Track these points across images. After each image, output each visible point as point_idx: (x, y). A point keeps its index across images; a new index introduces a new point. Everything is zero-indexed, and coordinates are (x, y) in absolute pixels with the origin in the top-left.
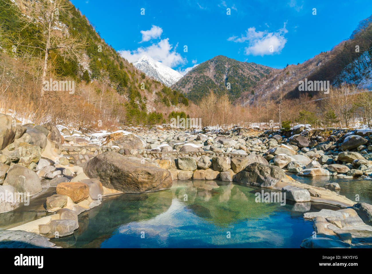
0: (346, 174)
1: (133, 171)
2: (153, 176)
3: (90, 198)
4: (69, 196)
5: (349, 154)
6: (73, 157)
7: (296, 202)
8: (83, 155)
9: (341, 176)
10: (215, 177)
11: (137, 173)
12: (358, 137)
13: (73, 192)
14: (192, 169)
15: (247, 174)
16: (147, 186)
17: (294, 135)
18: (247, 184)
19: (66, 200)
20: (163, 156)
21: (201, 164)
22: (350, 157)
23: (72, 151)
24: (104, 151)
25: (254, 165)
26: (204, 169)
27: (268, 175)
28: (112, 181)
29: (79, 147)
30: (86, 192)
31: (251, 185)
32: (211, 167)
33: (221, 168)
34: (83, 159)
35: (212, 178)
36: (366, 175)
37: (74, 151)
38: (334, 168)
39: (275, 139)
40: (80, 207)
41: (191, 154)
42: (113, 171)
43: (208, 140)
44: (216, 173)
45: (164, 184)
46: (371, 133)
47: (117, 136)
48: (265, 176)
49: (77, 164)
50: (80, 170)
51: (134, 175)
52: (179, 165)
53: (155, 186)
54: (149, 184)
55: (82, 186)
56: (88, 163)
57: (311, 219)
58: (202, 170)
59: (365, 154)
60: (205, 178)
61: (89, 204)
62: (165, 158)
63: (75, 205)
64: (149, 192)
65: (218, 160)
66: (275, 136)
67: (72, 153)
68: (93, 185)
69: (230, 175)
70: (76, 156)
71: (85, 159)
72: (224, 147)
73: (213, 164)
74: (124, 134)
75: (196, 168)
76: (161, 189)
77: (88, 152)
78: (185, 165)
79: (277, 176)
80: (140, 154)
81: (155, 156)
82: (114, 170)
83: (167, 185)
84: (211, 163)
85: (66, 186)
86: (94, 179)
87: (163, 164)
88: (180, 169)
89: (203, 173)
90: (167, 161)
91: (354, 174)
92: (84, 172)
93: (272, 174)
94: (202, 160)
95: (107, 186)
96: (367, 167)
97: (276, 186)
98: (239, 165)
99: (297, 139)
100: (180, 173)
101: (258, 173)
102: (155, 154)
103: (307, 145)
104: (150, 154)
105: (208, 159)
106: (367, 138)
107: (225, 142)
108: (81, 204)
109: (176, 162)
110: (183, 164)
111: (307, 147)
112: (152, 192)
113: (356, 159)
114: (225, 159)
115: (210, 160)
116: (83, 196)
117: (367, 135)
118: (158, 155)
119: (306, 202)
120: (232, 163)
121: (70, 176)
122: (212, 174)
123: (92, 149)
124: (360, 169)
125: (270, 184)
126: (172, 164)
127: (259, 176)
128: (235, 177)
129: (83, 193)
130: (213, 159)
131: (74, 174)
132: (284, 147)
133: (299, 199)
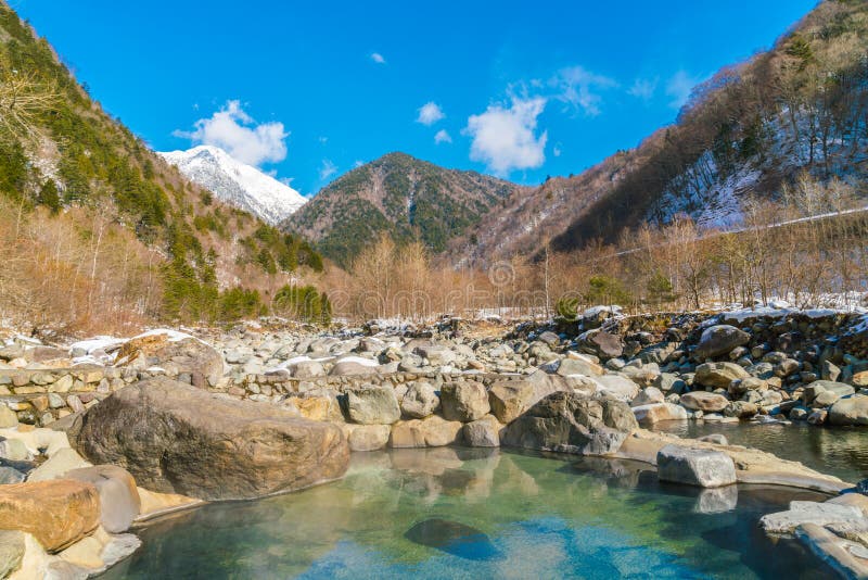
0: (721, 413)
1: (236, 431)
2: (299, 443)
3: (101, 533)
4: (28, 531)
5: (718, 367)
6: (30, 403)
7: (705, 488)
8: (64, 396)
9: (712, 417)
10: (453, 438)
11: (249, 439)
12: (731, 329)
13: (45, 513)
14: (388, 419)
15: (541, 423)
16: (281, 475)
17: (585, 330)
18: (544, 449)
19: (21, 546)
20: (302, 389)
21: (412, 406)
22: (722, 374)
23: (27, 385)
24: (130, 380)
25: (556, 397)
26: (421, 417)
27: (597, 422)
28: (169, 469)
29: (46, 371)
30: (91, 510)
31: (553, 452)
32: (439, 411)
33: (466, 413)
34: (61, 407)
35: (445, 442)
36: (762, 412)
37: (32, 383)
38: (697, 402)
39: (544, 341)
40: (70, 565)
41: (377, 379)
42: (171, 435)
43: (388, 349)
44: (454, 427)
45: (327, 465)
46: (755, 320)
47: (151, 345)
48: (590, 426)
49: (45, 422)
50: (59, 442)
51: (239, 443)
52: (352, 411)
53: (303, 473)
54: (287, 469)
55: (75, 492)
56: (85, 419)
57: (788, 532)
58: (415, 420)
59: (749, 365)
60: (426, 442)
61: (101, 551)
62: (313, 393)
63: (53, 559)
64: (283, 494)
65: (458, 389)
66: (544, 335)
67: (26, 390)
68: (108, 487)
69: (492, 430)
70: (41, 398)
71: (68, 406)
72: (430, 364)
73: (445, 403)
74: (170, 340)
75: (398, 417)
76: (318, 483)
77: (79, 386)
78: (370, 408)
79: (620, 423)
80: (239, 385)
81: (280, 389)
82: (176, 433)
83: (336, 467)
84: (437, 399)
85: (18, 498)
86: (108, 466)
87: (309, 409)
88: (355, 422)
89: (420, 428)
90: (321, 400)
91: (740, 411)
92: (72, 447)
93: (608, 419)
94: (414, 394)
95: (152, 485)
96: (761, 394)
97: (623, 449)
98: (513, 401)
99: (596, 340)
100: (354, 432)
101: (572, 419)
102: (281, 382)
103: (619, 352)
104: (267, 383)
105: (429, 391)
106: (747, 331)
107: (431, 351)
108: (71, 555)
109: (344, 403)
110: (363, 407)
111: (619, 357)
112: (291, 493)
113: (735, 379)
114: (475, 388)
115: (436, 393)
116: (80, 526)
117: (746, 324)
118: (289, 386)
119: (727, 485)
120: (492, 398)
121: (23, 463)
122: (443, 431)
123: (92, 377)
124: (747, 400)
125: (608, 446)
126: (333, 409)
127: (573, 426)
128: (506, 434)
129: (81, 515)
130: (442, 388)
131: (38, 453)
132: (576, 359)
133: (709, 478)
